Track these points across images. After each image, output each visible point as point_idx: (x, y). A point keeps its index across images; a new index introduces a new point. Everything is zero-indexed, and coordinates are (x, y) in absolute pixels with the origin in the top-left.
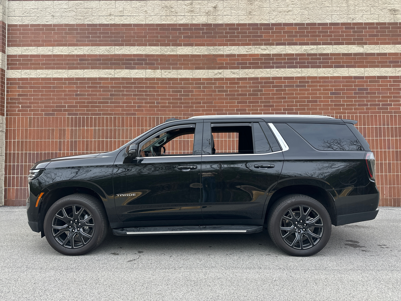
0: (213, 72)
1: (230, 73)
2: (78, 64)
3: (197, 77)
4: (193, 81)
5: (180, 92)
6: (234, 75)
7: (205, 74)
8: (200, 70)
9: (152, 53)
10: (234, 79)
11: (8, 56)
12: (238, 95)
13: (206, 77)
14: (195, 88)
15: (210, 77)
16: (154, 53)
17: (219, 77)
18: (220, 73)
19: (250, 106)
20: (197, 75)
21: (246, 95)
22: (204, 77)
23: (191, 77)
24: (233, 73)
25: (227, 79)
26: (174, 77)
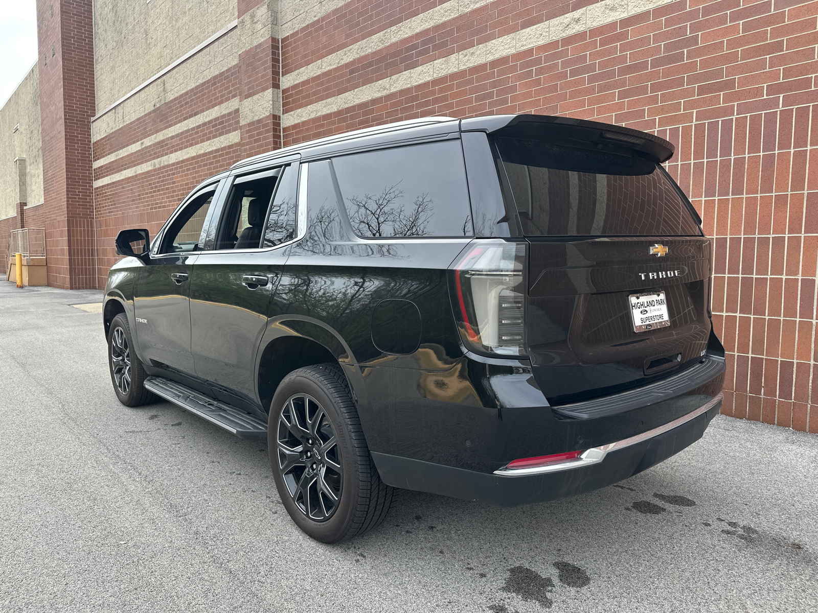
0: (561, 23)
1: (604, 12)
2: (348, 81)
3: (525, 47)
4: (517, 60)
5: (490, 95)
6: (612, 14)
7: (541, 35)
8: (532, 28)
9: (444, 19)
10: (612, 25)
11: (284, 91)
12: (623, 71)
13: (543, 42)
14: (520, 77)
15: (554, 38)
16: (448, 19)
17: (574, 31)
18: (578, 20)
19: (654, 100)
20: (524, 43)
21: (644, 65)
22: (541, 42)
23: (513, 51)
24: (610, 10)
25: (595, 32)
26: (479, 63)
